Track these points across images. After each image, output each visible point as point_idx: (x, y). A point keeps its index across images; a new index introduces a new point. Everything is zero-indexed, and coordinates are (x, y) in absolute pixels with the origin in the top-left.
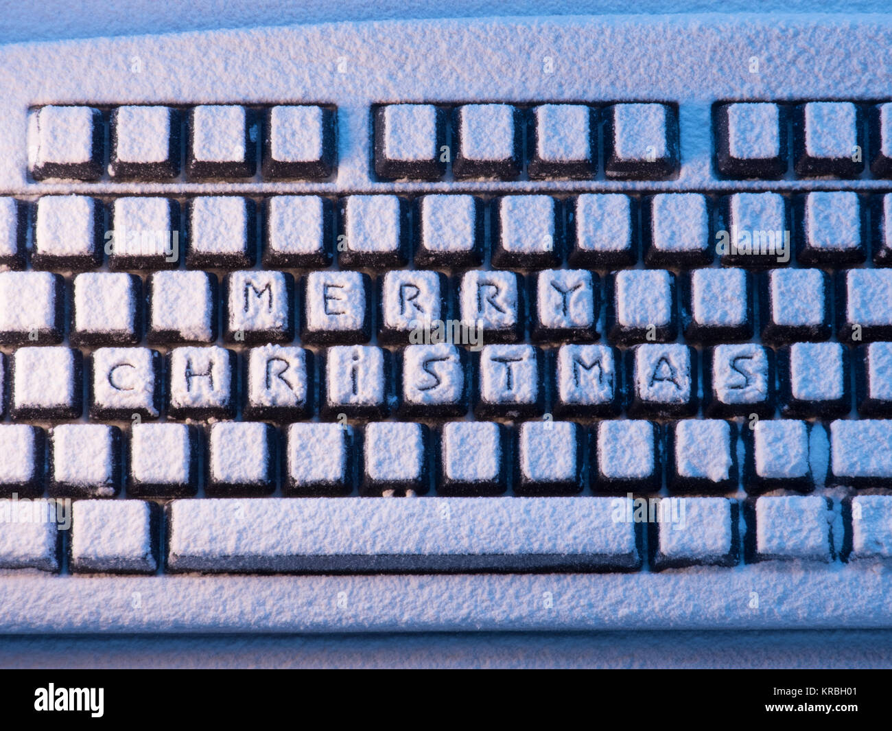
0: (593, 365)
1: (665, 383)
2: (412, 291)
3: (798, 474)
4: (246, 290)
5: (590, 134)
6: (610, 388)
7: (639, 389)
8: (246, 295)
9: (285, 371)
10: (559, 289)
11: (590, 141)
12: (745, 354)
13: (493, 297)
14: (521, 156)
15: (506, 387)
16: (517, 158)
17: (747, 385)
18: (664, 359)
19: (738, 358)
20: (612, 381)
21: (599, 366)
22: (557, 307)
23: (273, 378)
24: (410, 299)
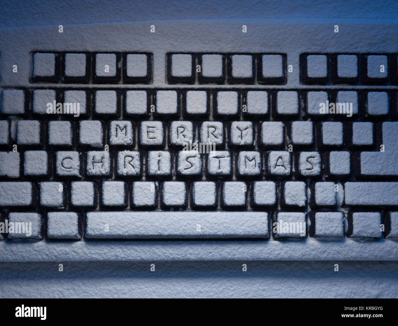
0: (253, 159)
1: (281, 167)
2: (182, 129)
3: (332, 204)
4: (117, 128)
5: (253, 67)
6: (259, 169)
7: (270, 170)
8: (116, 131)
9: (131, 161)
10: (239, 129)
11: (252, 70)
12: (312, 156)
13: (213, 132)
14: (225, 75)
15: (219, 168)
16: (223, 76)
17: (312, 168)
18: (280, 157)
19: (309, 157)
20: (260, 166)
21: (255, 160)
22: (239, 137)
23: (127, 163)
24: (181, 133)
